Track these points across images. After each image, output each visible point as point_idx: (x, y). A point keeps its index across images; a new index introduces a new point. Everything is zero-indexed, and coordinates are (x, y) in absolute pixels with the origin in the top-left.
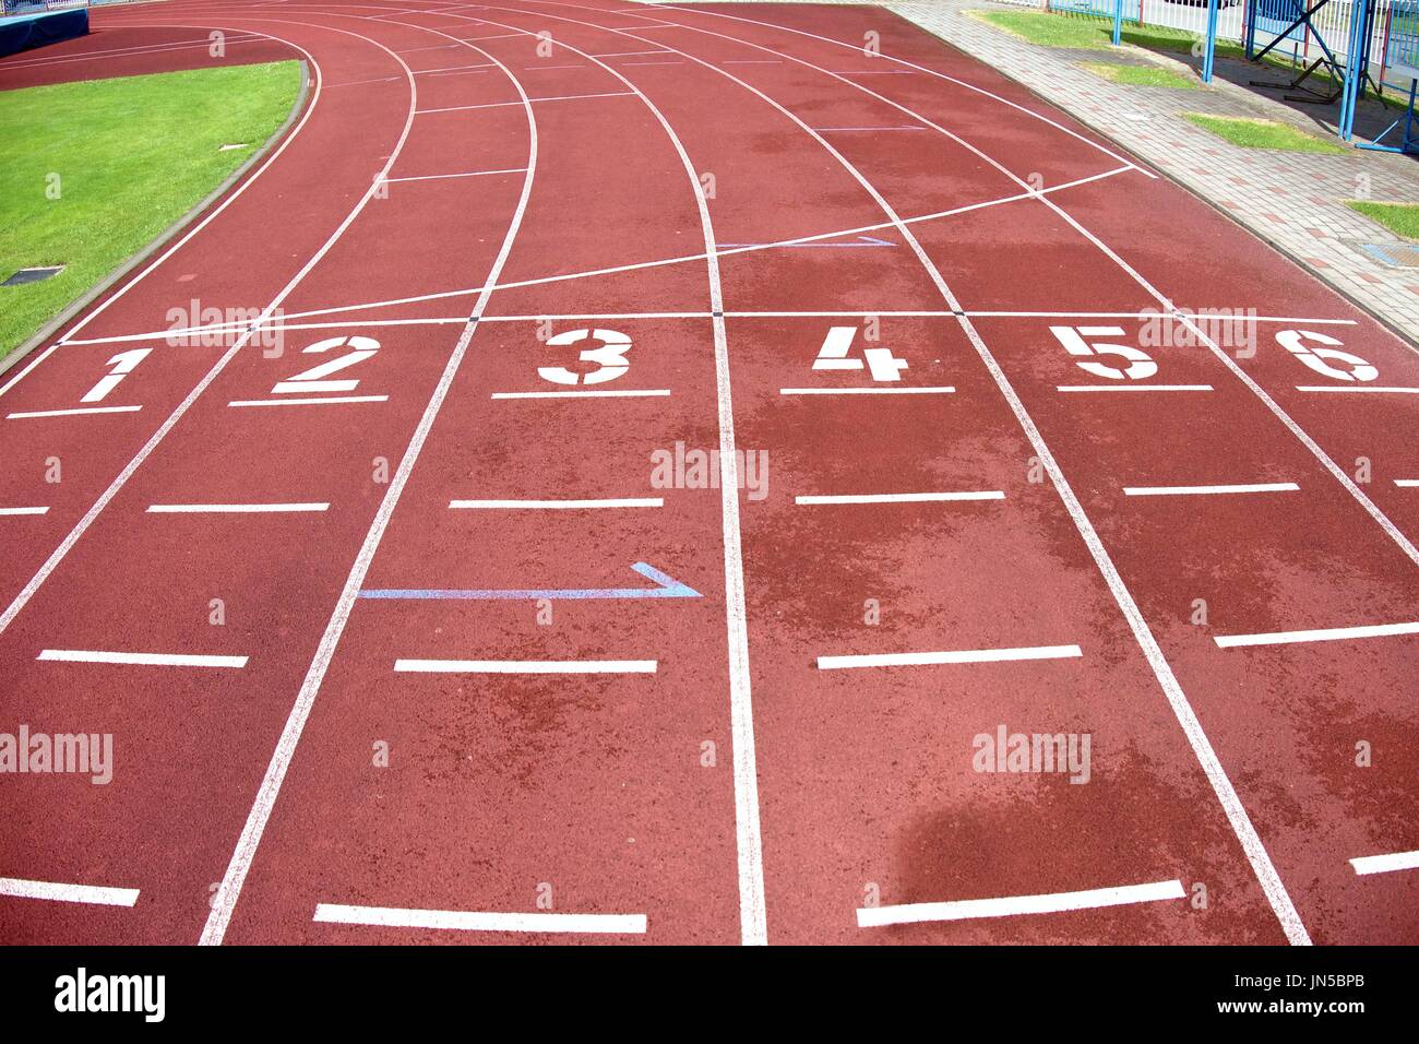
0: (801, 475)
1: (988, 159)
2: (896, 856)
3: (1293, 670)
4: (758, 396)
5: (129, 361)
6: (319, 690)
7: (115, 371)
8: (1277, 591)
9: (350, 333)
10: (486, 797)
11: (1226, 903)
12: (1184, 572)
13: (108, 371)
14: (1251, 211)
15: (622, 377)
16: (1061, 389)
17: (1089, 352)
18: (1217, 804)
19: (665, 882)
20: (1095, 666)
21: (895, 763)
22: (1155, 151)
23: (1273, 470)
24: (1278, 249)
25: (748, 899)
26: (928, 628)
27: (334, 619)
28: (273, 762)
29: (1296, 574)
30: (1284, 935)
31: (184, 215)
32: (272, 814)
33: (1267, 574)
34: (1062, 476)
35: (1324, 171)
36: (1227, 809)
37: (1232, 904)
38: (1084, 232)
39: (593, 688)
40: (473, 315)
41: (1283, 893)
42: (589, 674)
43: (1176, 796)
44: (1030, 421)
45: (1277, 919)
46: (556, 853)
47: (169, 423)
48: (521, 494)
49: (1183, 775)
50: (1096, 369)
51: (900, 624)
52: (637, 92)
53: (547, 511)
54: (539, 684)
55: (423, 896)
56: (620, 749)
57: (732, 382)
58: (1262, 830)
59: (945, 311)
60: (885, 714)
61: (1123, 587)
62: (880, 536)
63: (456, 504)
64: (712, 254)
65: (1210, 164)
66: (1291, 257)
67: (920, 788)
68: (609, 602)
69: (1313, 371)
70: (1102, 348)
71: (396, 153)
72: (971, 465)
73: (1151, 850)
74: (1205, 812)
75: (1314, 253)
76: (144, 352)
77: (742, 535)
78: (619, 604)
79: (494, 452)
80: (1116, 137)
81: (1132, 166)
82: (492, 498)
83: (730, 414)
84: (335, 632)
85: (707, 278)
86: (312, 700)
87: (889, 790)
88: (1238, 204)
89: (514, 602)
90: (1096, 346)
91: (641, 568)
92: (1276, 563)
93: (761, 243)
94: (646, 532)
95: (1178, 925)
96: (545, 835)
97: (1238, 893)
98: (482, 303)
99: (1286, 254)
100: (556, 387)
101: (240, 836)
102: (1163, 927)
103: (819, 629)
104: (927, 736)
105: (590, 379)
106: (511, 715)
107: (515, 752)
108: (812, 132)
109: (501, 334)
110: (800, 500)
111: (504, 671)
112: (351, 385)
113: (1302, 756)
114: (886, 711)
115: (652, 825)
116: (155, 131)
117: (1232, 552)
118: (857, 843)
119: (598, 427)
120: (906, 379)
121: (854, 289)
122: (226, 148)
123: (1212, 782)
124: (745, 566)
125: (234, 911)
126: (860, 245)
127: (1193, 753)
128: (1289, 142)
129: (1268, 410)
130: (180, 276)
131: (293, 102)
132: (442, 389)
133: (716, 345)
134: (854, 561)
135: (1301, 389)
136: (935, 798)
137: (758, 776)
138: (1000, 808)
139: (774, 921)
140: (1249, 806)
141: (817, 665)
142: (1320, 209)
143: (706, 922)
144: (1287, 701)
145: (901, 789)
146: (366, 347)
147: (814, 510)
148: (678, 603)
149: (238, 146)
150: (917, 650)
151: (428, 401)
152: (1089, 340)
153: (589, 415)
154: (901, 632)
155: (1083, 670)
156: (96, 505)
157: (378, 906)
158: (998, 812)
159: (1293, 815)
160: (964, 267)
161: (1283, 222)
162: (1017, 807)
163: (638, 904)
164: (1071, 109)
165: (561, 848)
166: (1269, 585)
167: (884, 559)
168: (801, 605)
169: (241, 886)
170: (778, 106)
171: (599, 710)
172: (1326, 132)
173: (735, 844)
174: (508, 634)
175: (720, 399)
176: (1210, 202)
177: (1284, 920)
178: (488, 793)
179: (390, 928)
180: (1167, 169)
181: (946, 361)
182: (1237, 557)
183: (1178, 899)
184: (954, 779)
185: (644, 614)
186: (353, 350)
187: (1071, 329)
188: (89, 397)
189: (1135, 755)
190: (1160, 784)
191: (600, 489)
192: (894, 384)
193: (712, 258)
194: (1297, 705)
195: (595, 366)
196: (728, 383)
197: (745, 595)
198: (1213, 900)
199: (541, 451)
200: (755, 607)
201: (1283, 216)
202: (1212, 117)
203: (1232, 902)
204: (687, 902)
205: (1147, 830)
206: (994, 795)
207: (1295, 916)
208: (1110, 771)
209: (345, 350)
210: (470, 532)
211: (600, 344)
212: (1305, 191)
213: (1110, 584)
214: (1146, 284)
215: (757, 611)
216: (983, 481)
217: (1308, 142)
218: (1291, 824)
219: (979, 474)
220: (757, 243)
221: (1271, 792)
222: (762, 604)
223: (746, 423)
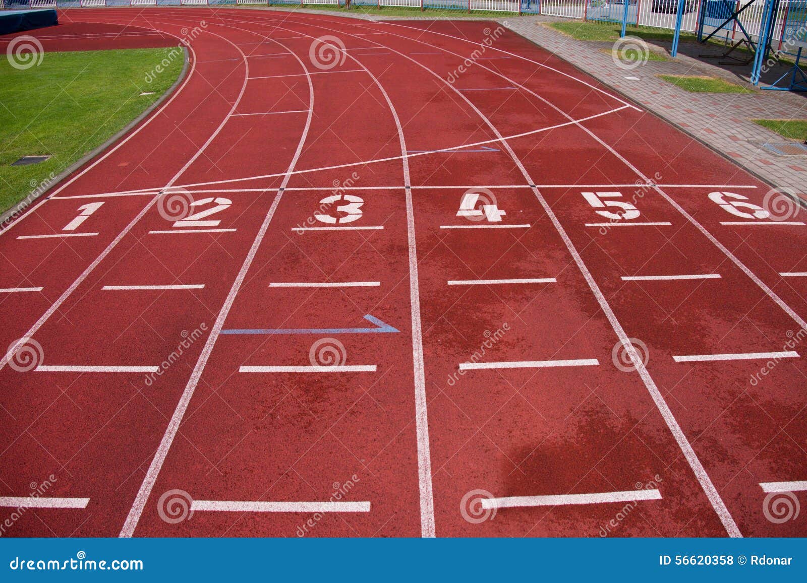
0: (451, 270)
1: (550, 104)
2: (502, 470)
3: (719, 375)
4: (428, 229)
5: (90, 209)
6: (198, 383)
7: (83, 213)
8: (709, 332)
9: (216, 196)
10: (287, 438)
11: (686, 503)
12: (655, 322)
13: (78, 214)
14: (696, 127)
15: (359, 219)
16: (587, 225)
17: (602, 205)
18: (677, 447)
19: (380, 483)
20: (607, 370)
21: (500, 420)
22: (643, 97)
23: (706, 267)
24: (711, 148)
25: (423, 492)
26: (517, 349)
27: (207, 345)
28: (171, 423)
29: (720, 323)
30: (722, 525)
31: (121, 130)
32: (170, 452)
33: (703, 323)
34: (587, 270)
35: (741, 103)
36: (684, 451)
37: (690, 505)
38: (600, 141)
39: (344, 380)
40: (281, 187)
41: (719, 500)
42: (342, 372)
43: (654, 442)
44: (570, 242)
45: (717, 515)
46: (323, 469)
47: (115, 242)
48: (307, 280)
49: (658, 430)
50: (606, 214)
51: (502, 347)
52: (366, 70)
53: (321, 288)
54: (316, 378)
55: (251, 494)
56: (357, 412)
57: (415, 222)
58: (705, 464)
59: (526, 185)
60: (494, 393)
61: (621, 328)
62: (491, 301)
63: (273, 285)
64: (405, 156)
65: (673, 103)
66: (719, 152)
67: (514, 433)
68: (352, 335)
69: (730, 214)
70: (609, 204)
71: (238, 100)
72: (539, 265)
73: (641, 472)
74: (671, 452)
75: (732, 149)
76: (100, 204)
77: (420, 300)
78: (357, 336)
79: (292, 258)
80: (620, 89)
81: (629, 105)
82: (292, 281)
83: (414, 239)
84: (207, 352)
85: (402, 169)
86: (194, 388)
87: (497, 434)
88: (688, 124)
89: (303, 335)
90: (606, 202)
91: (368, 317)
92: (708, 317)
93: (431, 150)
94: (372, 299)
95: (659, 515)
96: (318, 458)
97: (692, 498)
98: (285, 181)
99: (715, 150)
100: (325, 225)
101: (150, 464)
102: (650, 515)
103: (460, 349)
104: (517, 405)
105: (343, 220)
106: (301, 395)
107: (303, 413)
108: (457, 91)
109: (296, 197)
110: (450, 283)
111: (298, 371)
112: (216, 223)
113: (726, 423)
114: (495, 392)
115: (374, 452)
116: (101, 83)
117: (682, 310)
118: (481, 463)
119: (346, 245)
120: (505, 220)
121: (478, 174)
122: (143, 94)
123: (674, 435)
124: (421, 316)
125: (145, 507)
126: (482, 151)
127: (663, 419)
128: (720, 88)
129: (703, 235)
130: (119, 163)
131: (180, 70)
132: (265, 226)
133: (407, 203)
134: (478, 314)
135: (723, 223)
136: (522, 439)
137: (428, 426)
138: (556, 445)
139: (437, 505)
140: (697, 449)
141: (459, 368)
142: (737, 125)
143: (402, 505)
144: (717, 392)
145: (503, 434)
146: (224, 203)
147: (457, 288)
148: (387, 335)
149: (151, 93)
150: (511, 361)
151: (258, 232)
152: (602, 199)
153: (342, 239)
154: (502, 351)
155: (600, 372)
156: (72, 286)
157: (226, 500)
158: (555, 448)
159: (723, 456)
160: (535, 162)
161: (715, 133)
162: (566, 445)
163: (366, 496)
164: (596, 75)
165: (326, 465)
166: (703, 329)
167: (494, 313)
168: (451, 336)
169: (149, 493)
170: (439, 77)
171: (346, 391)
172: (742, 81)
173: (417, 462)
174: (299, 352)
175: (409, 231)
176: (672, 124)
177: (721, 516)
178: (288, 436)
179: (232, 512)
180: (649, 106)
181: (526, 211)
182: (685, 314)
183: (658, 500)
184: (531, 429)
185: (370, 341)
186: (217, 204)
187: (592, 194)
188: (67, 228)
189: (630, 419)
190: (644, 435)
191: (347, 277)
192: (499, 223)
193: (405, 158)
194: (722, 395)
195: (345, 214)
196: (413, 223)
197: (422, 331)
198: (678, 502)
199: (317, 257)
200: (427, 337)
201: (714, 130)
202: (675, 76)
203: (690, 504)
204: (391, 494)
205: (638, 460)
206: (553, 438)
207: (728, 514)
208: (617, 427)
209: (213, 205)
210: (280, 299)
211: (348, 203)
212: (729, 115)
213: (614, 327)
214: (634, 169)
215: (428, 339)
216: (545, 273)
217: (732, 87)
218: (723, 460)
219: (543, 269)
220: (428, 150)
221: (709, 442)
222: (430, 336)
223: (423, 243)
